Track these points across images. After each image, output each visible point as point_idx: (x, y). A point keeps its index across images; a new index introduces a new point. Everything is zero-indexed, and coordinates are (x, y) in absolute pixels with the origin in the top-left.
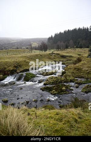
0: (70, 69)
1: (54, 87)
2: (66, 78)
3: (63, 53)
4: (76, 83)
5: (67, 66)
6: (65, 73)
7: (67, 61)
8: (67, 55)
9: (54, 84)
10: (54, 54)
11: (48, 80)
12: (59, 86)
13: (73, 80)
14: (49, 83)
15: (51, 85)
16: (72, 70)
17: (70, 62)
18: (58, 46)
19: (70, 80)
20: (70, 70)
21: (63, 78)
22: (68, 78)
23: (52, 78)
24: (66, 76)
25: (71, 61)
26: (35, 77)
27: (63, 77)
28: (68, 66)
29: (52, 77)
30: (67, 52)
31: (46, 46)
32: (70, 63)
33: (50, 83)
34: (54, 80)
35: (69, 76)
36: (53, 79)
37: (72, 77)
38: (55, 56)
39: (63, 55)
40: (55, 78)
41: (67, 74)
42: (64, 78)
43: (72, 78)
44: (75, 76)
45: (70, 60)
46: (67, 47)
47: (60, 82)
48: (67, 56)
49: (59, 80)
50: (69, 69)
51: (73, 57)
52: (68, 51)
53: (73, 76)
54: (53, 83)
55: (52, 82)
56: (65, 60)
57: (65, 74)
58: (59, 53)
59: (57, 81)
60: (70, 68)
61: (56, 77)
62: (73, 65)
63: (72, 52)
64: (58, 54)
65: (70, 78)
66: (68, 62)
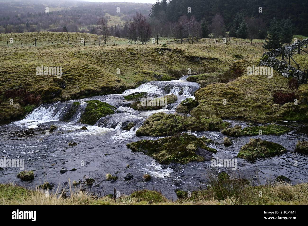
0: (209, 96)
1: (166, 141)
2: (199, 119)
3: (195, 50)
4: (224, 133)
5: (203, 85)
6: (197, 104)
7: (205, 71)
8: (205, 54)
9: (166, 135)
10: (167, 52)
11: (148, 123)
12: (177, 139)
13: (217, 124)
14: (150, 132)
15: (157, 136)
16: (216, 97)
17: (211, 74)
18: (181, 28)
19: (210, 124)
20: (209, 98)
21: (190, 118)
22: (203, 120)
23: (160, 117)
24: (200, 114)
25: (215, 74)
26: (113, 113)
27: (189, 115)
28: (205, 86)
29: (162, 113)
30: (206, 48)
31: (148, 26)
32: (212, 79)
33: (153, 132)
34: (165, 124)
35: (208, 113)
36: (164, 120)
37: (214, 116)
38: (170, 56)
39: (193, 55)
40: (167, 118)
41: (202, 109)
42: (193, 119)
43: (214, 119)
44: (223, 115)
45: (213, 70)
46: (205, 34)
47: (181, 130)
48: (205, 59)
49: (180, 125)
50: (207, 94)
51: (221, 62)
52: (208, 45)
53: (217, 114)
54: (162, 132)
55: (158, 128)
56: (198, 68)
57: (195, 109)
58: (182, 49)
59: (173, 127)
60: (210, 91)
61: (172, 116)
62: (218, 84)
63: (217, 47)
64: (180, 52)
65: (210, 120)
66: (206, 74)
